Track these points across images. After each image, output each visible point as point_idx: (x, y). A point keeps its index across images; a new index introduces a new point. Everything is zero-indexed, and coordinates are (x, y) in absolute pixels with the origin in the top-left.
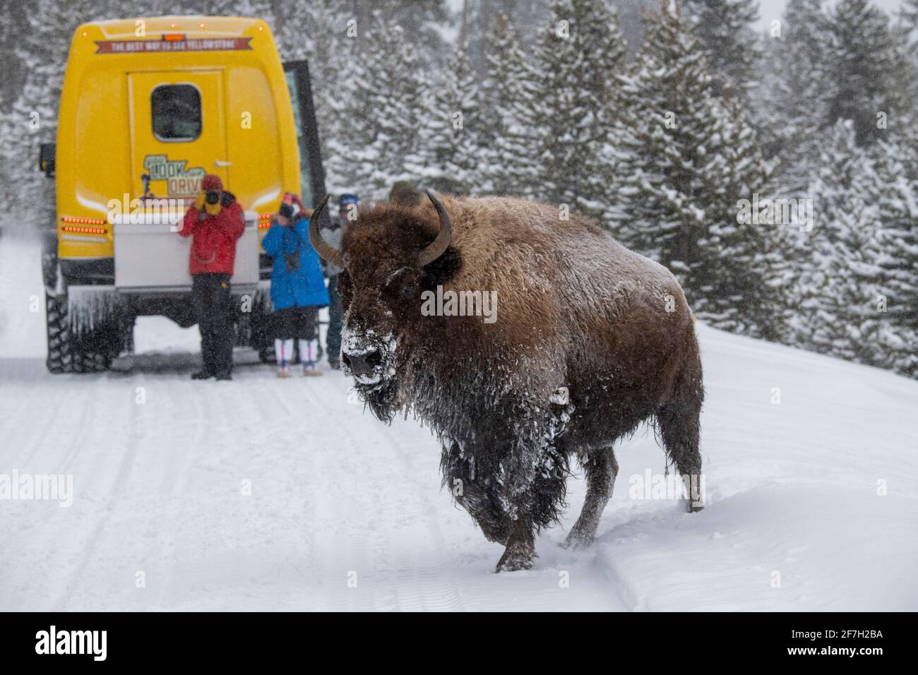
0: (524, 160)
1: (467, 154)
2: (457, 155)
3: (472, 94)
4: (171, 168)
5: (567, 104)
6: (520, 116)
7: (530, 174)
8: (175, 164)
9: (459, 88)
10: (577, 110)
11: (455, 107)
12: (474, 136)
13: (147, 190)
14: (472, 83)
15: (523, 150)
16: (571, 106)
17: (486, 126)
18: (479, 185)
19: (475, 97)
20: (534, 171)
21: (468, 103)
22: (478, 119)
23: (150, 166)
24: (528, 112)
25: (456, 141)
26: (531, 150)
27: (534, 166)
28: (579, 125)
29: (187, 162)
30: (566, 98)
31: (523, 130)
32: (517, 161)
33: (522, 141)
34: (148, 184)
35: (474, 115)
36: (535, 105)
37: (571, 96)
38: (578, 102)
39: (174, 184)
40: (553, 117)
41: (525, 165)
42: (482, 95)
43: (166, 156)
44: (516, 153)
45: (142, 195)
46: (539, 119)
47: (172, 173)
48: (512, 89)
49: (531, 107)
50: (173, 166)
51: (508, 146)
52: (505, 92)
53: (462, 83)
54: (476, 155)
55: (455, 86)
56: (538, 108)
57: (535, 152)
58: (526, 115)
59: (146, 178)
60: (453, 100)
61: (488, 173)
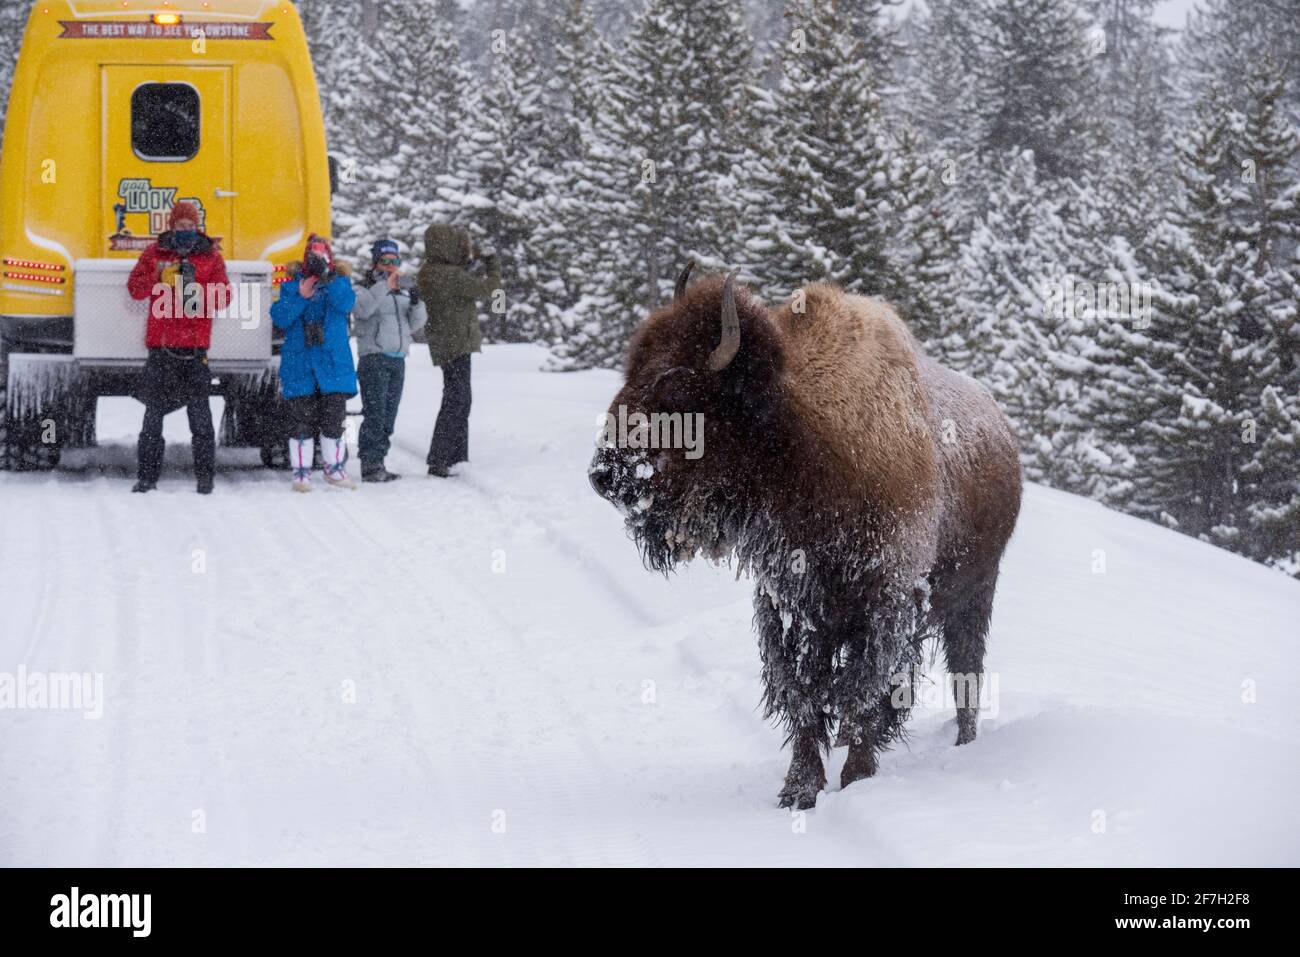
0: (608, 192)
1: (525, 179)
2: (511, 178)
3: (532, 97)
4: (155, 196)
5: (671, 120)
6: (605, 131)
7: (616, 211)
8: (161, 192)
9: (516, 87)
10: (684, 128)
11: (511, 112)
12: (534, 153)
13: (121, 226)
14: (534, 82)
15: (608, 180)
16: (676, 122)
17: (551, 140)
18: (547, 225)
19: (538, 101)
20: (623, 208)
21: (527, 109)
22: (540, 130)
23: (127, 193)
24: (617, 127)
25: (509, 160)
26: (618, 179)
27: (623, 201)
28: (686, 148)
29: (176, 189)
30: (670, 110)
31: (609, 152)
32: (598, 194)
33: (607, 166)
34: (122, 218)
35: (536, 124)
36: (626, 118)
37: (676, 107)
38: (685, 117)
39: (158, 218)
40: (649, 137)
41: (608, 199)
42: (547, 99)
43: (149, 180)
44: (599, 183)
45: (114, 233)
46: (631, 137)
47: (155, 205)
48: (588, 92)
49: (621, 120)
50: (158, 193)
51: (588, 172)
52: (578, 95)
53: (520, 82)
54: (536, 179)
55: (510, 84)
56: (631, 123)
57: (625, 182)
58: (613, 132)
59: (121, 209)
60: (507, 104)
61: (559, 208)
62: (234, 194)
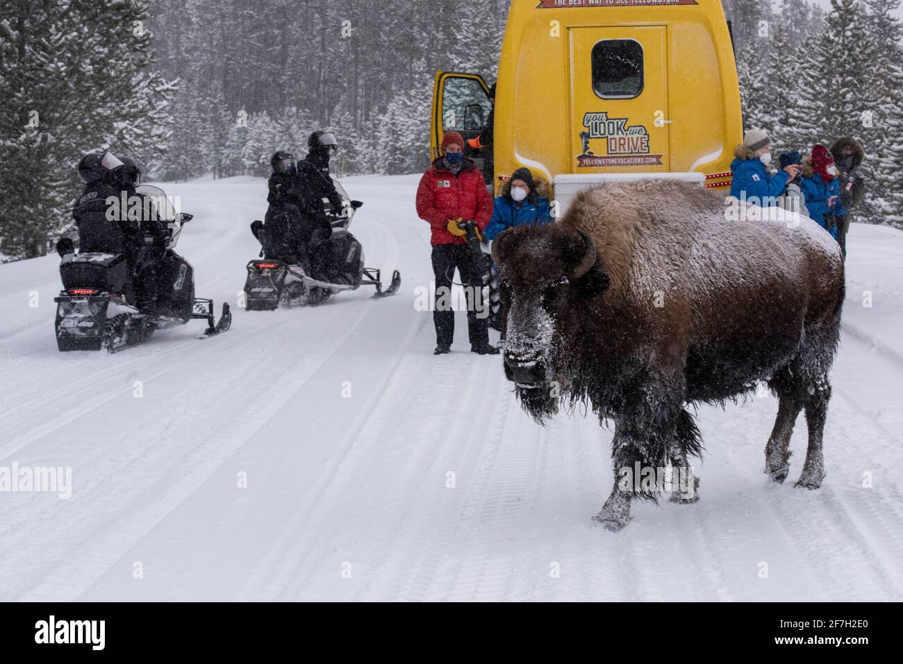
0: (805, 124)
1: (756, 119)
2: (750, 119)
3: (759, 79)
4: (611, 125)
5: (838, 86)
6: (803, 93)
7: (811, 133)
8: (615, 122)
9: (751, 74)
10: (845, 90)
11: (749, 87)
12: (761, 107)
13: (586, 148)
14: (759, 71)
15: (806, 118)
16: (840, 87)
17: (769, 100)
18: (775, 141)
19: (762, 81)
20: (815, 132)
21: (757, 85)
22: (763, 95)
23: (590, 123)
24: (810, 90)
25: (749, 110)
26: (811, 117)
27: (813, 128)
28: (844, 100)
29: (627, 119)
30: (837, 81)
31: (807, 103)
32: (800, 124)
33: (806, 110)
34: (587, 143)
35: (761, 92)
36: (815, 85)
37: (840, 80)
38: (844, 85)
39: (613, 141)
40: (827, 95)
41: (807, 128)
42: (766, 80)
43: (606, 113)
44: (802, 119)
45: (582, 154)
46: (816, 97)
47: (611, 132)
48: (787, 76)
49: (814, 88)
50: (613, 123)
51: (796, 114)
52: (782, 77)
53: (753, 72)
54: (762, 120)
55: (748, 73)
56: (818, 88)
57: (815, 118)
58: (809, 93)
59: (585, 136)
60: (747, 83)
61: (781, 133)
62: (670, 122)
